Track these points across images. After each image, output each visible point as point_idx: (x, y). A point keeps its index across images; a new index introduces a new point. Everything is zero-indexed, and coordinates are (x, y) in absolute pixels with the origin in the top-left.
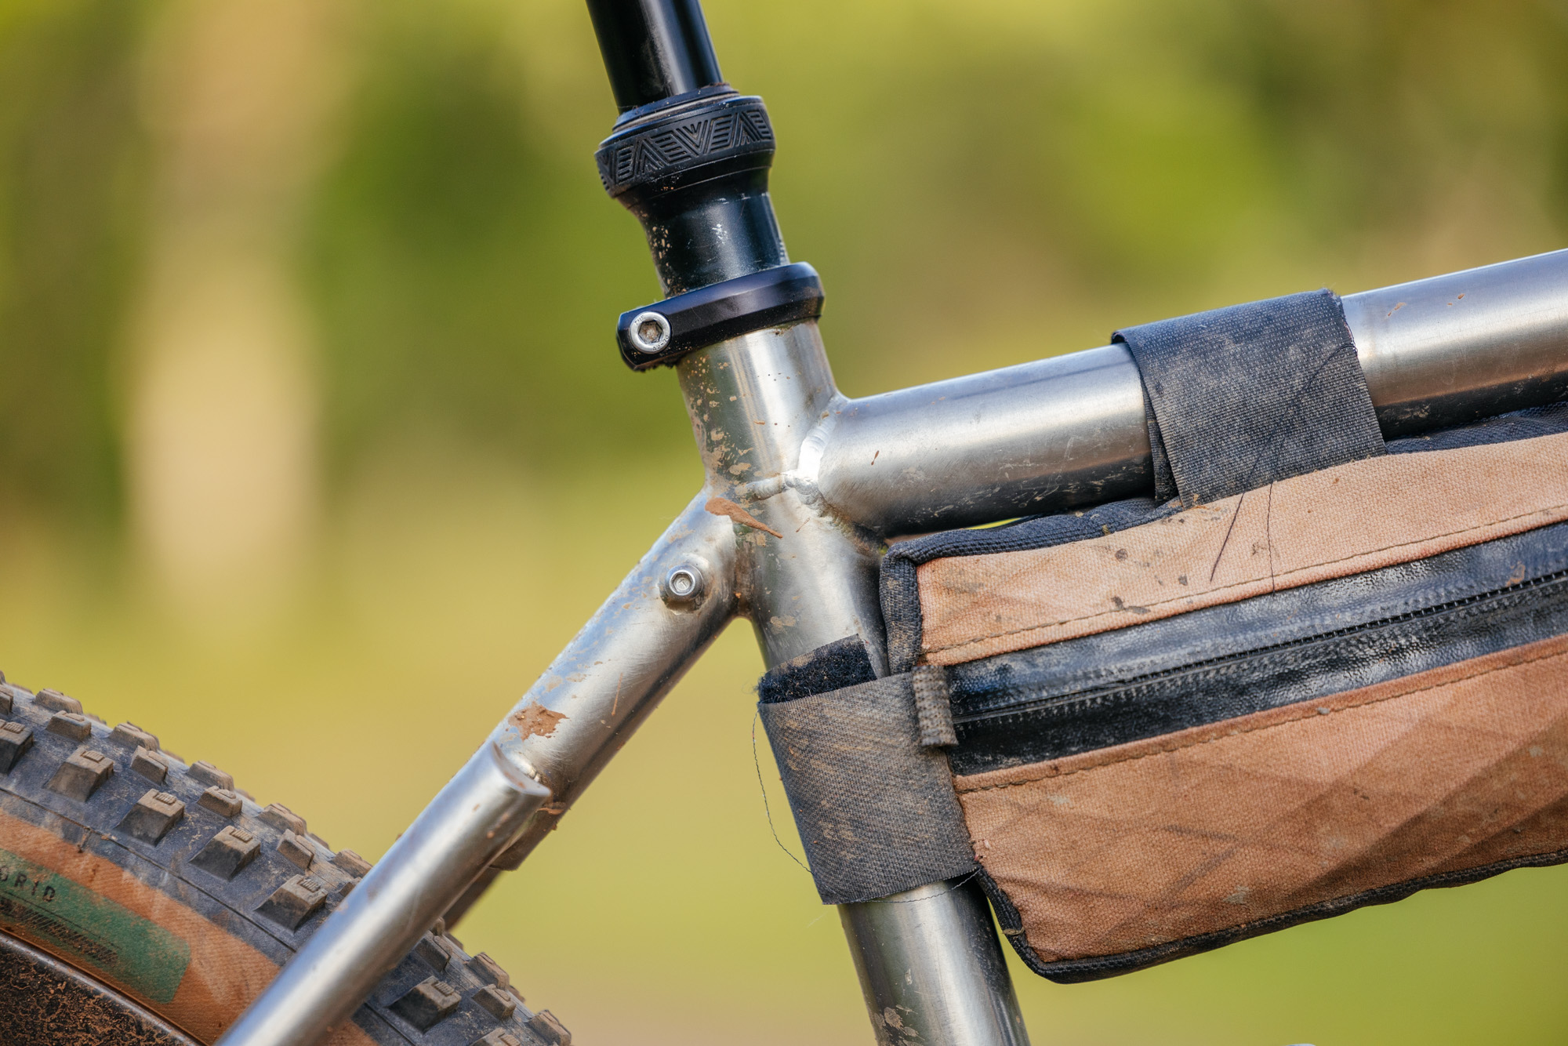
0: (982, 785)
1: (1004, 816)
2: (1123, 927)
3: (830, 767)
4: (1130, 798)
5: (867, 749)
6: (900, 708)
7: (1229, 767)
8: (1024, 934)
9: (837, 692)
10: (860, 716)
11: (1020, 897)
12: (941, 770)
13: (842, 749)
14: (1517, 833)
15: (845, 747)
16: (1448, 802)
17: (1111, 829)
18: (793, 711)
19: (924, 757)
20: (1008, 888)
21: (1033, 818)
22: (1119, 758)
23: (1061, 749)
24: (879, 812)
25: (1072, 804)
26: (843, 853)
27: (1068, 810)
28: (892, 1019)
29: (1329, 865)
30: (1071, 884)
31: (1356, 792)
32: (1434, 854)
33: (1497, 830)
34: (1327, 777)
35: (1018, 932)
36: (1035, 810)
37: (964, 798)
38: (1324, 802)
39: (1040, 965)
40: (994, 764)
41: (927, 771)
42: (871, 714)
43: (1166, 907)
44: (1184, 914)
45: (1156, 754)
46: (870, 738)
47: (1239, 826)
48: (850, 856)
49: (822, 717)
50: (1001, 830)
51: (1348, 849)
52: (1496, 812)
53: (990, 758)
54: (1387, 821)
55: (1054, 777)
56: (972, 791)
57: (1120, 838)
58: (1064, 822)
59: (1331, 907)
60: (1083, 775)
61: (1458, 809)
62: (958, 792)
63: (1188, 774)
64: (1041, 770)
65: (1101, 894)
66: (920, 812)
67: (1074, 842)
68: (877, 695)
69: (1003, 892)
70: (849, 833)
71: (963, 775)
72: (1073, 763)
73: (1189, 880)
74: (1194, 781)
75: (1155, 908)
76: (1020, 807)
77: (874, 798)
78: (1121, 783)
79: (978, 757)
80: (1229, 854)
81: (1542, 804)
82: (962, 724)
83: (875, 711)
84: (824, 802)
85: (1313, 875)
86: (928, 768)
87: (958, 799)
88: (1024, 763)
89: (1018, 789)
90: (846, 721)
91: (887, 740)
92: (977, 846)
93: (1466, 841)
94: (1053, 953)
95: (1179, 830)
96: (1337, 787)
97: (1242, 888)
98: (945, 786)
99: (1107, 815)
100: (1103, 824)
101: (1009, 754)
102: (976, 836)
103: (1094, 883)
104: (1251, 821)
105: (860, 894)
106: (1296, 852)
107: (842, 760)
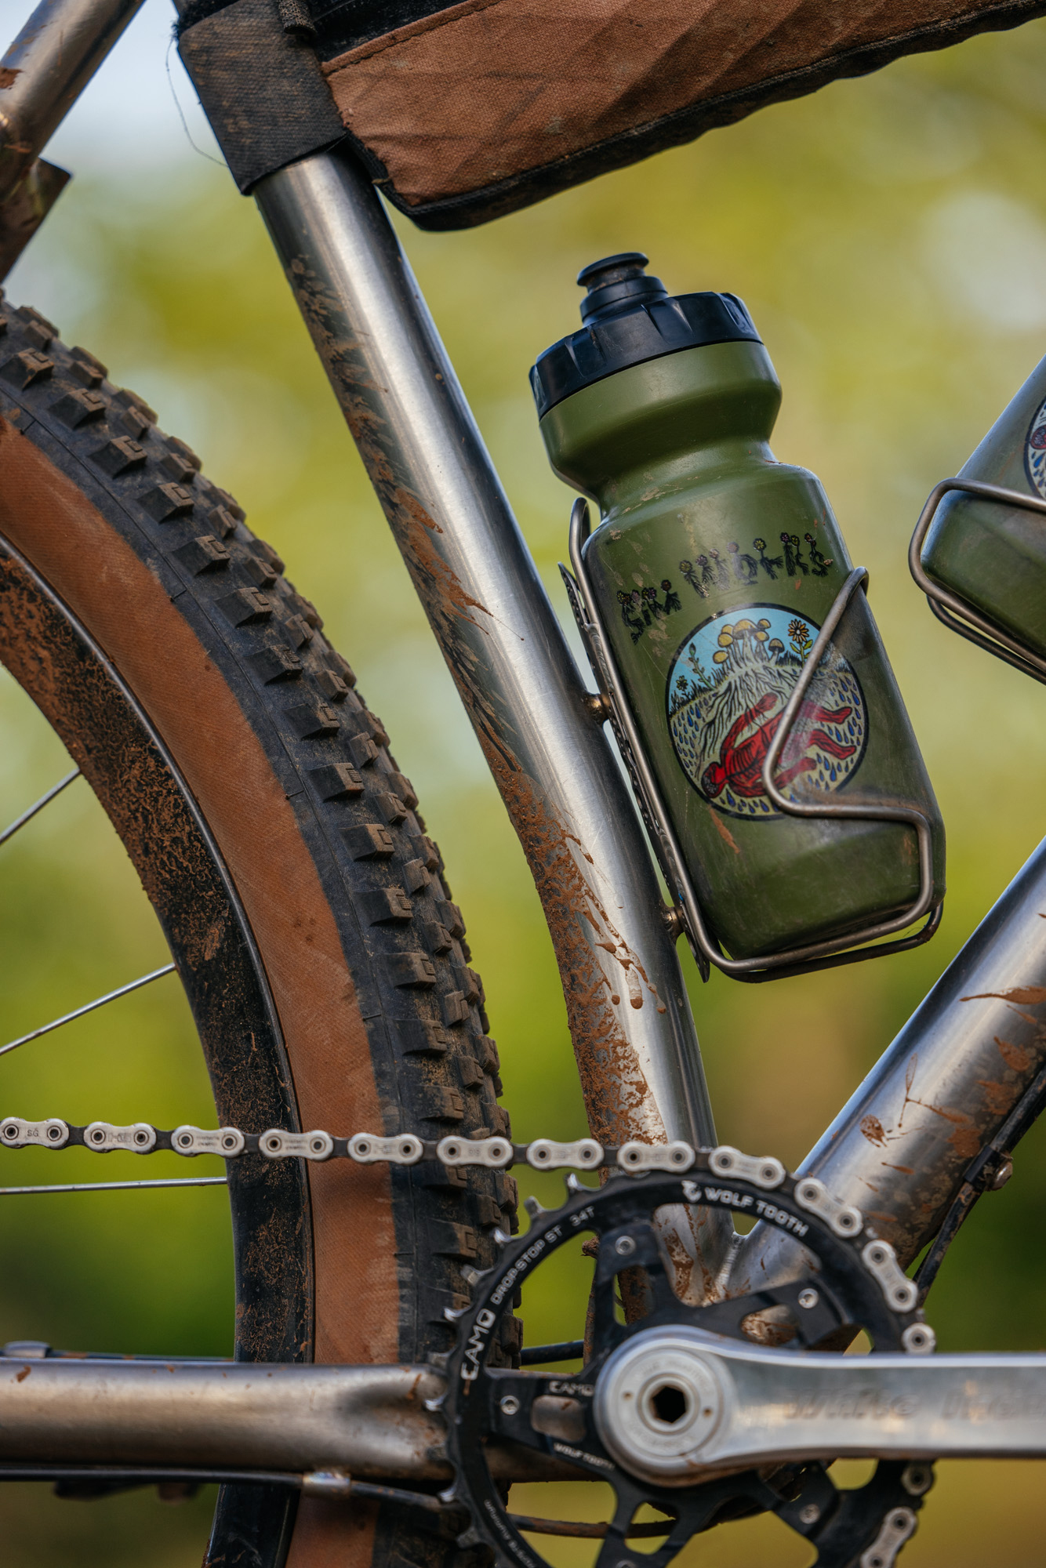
0: (341, 64)
1: (360, 87)
2: (467, 164)
3: (224, 73)
4: (455, 54)
5: (250, 51)
6: (271, 13)
7: (529, 16)
8: (391, 183)
9: (223, 11)
10: (241, 26)
11: (383, 150)
12: (308, 59)
13: (232, 55)
14: (771, 46)
15: (234, 54)
16: (706, 19)
17: (444, 82)
18: (193, 35)
19: (293, 49)
20: (372, 145)
21: (383, 83)
22: (441, 22)
23: (396, 23)
24: (265, 100)
25: (411, 65)
26: (243, 140)
27: (408, 71)
28: (298, 268)
29: (621, 88)
30: (419, 132)
31: (631, 22)
32: (707, 73)
33: (753, 43)
34: (607, 13)
35: (385, 181)
36: (383, 76)
37: (329, 79)
38: (607, 35)
39: (409, 208)
40: (349, 46)
41: (297, 60)
42: (249, 23)
43: (498, 143)
44: (513, 148)
45: (470, 14)
46: (251, 42)
47: (544, 65)
48: (249, 141)
49: (215, 33)
50: (360, 98)
51: (634, 72)
52: (747, 26)
53: (345, 43)
54: (661, 44)
55: (392, 45)
56: (334, 71)
57: (452, 88)
58: (405, 81)
59: (636, 133)
60: (415, 40)
61: (716, 26)
62: (325, 75)
63: (497, 27)
64: (382, 41)
65: (444, 138)
66: (296, 93)
67: (417, 97)
68: (252, 7)
69: (370, 150)
70: (245, 123)
71: (327, 60)
72: (405, 31)
73: (512, 117)
74: (503, 32)
75: (488, 144)
76: (371, 76)
77: (260, 89)
78: (446, 43)
79: (336, 44)
80: (541, 90)
81: (784, 15)
82: (320, 20)
83: (252, 20)
84: (224, 103)
85: (610, 99)
86: (298, 57)
87: (326, 81)
88: (370, 39)
89: (368, 62)
90: (232, 32)
91: (264, 41)
92: (344, 115)
93: (730, 57)
94: (416, 195)
95: (497, 75)
96: (616, 19)
97: (556, 118)
98: (313, 70)
99: (439, 70)
100: (437, 78)
101: (358, 36)
102: (342, 108)
103: (436, 129)
104: (553, 59)
105: (260, 169)
106: (593, 80)
107: (232, 65)
